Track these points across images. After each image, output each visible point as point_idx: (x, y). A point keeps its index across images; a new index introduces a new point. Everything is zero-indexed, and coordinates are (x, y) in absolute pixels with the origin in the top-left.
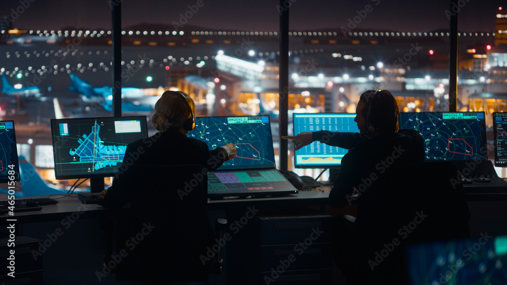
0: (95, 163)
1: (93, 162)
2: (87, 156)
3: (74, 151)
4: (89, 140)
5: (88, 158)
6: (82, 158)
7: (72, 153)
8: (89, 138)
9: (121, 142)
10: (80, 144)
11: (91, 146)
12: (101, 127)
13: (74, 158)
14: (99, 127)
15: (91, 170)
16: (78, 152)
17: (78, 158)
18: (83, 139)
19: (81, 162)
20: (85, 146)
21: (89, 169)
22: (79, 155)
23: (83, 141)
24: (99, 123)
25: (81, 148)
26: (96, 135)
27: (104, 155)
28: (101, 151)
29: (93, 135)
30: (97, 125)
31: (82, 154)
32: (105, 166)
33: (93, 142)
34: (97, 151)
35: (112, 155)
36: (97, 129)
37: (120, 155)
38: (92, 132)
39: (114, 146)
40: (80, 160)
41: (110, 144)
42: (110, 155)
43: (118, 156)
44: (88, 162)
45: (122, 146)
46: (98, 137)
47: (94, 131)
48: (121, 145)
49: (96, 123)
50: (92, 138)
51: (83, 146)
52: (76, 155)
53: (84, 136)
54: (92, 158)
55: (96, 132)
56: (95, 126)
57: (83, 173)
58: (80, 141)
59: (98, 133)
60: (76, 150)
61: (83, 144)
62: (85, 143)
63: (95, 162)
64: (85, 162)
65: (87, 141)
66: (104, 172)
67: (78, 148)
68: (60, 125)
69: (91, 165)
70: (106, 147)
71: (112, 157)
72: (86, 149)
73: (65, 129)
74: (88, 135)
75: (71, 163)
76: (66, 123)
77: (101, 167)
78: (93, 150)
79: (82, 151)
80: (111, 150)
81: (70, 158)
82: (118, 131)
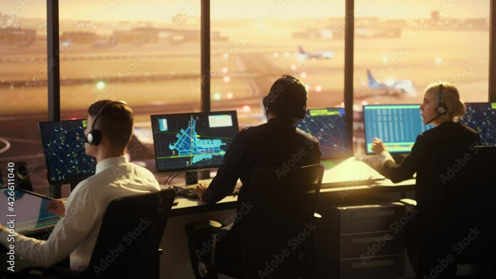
0: (193, 157)
1: (191, 155)
2: (185, 150)
3: (173, 145)
4: (187, 135)
5: (186, 152)
6: (181, 153)
7: (171, 147)
8: (187, 133)
9: (215, 136)
10: (177, 139)
11: (188, 140)
12: (197, 122)
13: (174, 152)
14: (195, 122)
15: (189, 163)
16: (177, 146)
17: (177, 152)
18: (181, 134)
19: (180, 156)
20: (183, 140)
21: (188, 162)
22: (178, 149)
24: (195, 118)
25: (180, 143)
26: (193, 130)
27: (200, 148)
28: (198, 145)
29: (190, 129)
30: (193, 120)
31: (181, 149)
32: (201, 160)
33: (190, 136)
34: (193, 145)
35: (207, 149)
36: (193, 124)
37: (214, 148)
40: (179, 154)
41: (207, 138)
42: (206, 149)
43: (213, 150)
44: (187, 156)
45: (216, 140)
46: (194, 131)
47: (190, 126)
49: (192, 118)
50: (189, 132)
51: (181, 141)
52: (175, 150)
53: (182, 131)
54: (190, 152)
55: (192, 127)
56: (191, 122)
57: (182, 166)
58: (178, 136)
59: (194, 127)
60: (175, 144)
61: (181, 138)
62: (183, 138)
63: (193, 155)
64: (184, 156)
65: (185, 135)
66: (201, 165)
67: (177, 143)
68: (160, 120)
69: (189, 159)
70: (202, 141)
71: (207, 151)
72: (184, 143)
73: (164, 125)
74: (185, 130)
75: (171, 157)
76: (165, 118)
77: (198, 160)
78: (190, 145)
79: (180, 146)
80: (206, 144)
81: (170, 152)
82: (212, 125)
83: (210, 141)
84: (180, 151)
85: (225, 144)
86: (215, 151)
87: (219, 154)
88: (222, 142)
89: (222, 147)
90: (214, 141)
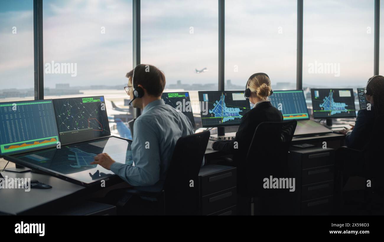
0: (223, 118)
1: (222, 117)
2: (219, 114)
3: (212, 110)
4: (220, 105)
5: (219, 115)
6: (216, 115)
8: (219, 103)
9: (236, 106)
10: (214, 107)
11: (220, 108)
12: (226, 97)
13: (212, 115)
14: (224, 96)
16: (214, 111)
17: (214, 115)
18: (216, 104)
19: (215, 117)
20: (218, 108)
21: (220, 122)
22: (214, 113)
23: (216, 105)
24: (224, 94)
25: (215, 109)
26: (223, 101)
27: (228, 113)
28: (226, 111)
29: (221, 101)
30: (223, 96)
31: (216, 113)
32: (228, 120)
33: (222, 105)
34: (224, 111)
35: (232, 113)
36: (223, 98)
37: (236, 113)
38: (221, 100)
39: (233, 108)
40: (215, 116)
41: (231, 107)
42: (231, 113)
43: (235, 114)
44: (220, 117)
45: (237, 108)
46: (224, 102)
47: (222, 99)
48: (236, 107)
49: (222, 94)
50: (221, 103)
51: (216, 108)
52: (213, 113)
54: (221, 115)
55: (223, 99)
56: (222, 96)
57: (217, 124)
58: (214, 105)
59: (224, 100)
60: (213, 110)
61: (216, 106)
62: (217, 106)
63: (223, 117)
64: (218, 117)
65: (218, 105)
66: (228, 123)
67: (214, 109)
68: (204, 95)
69: (221, 119)
70: (228, 108)
71: (232, 115)
76: (206, 93)
78: (221, 111)
79: (216, 111)
80: (231, 110)
82: (234, 99)
84: (215, 114)
85: (242, 111)
86: (236, 115)
87: (238, 117)
88: (240, 110)
90: (236, 109)
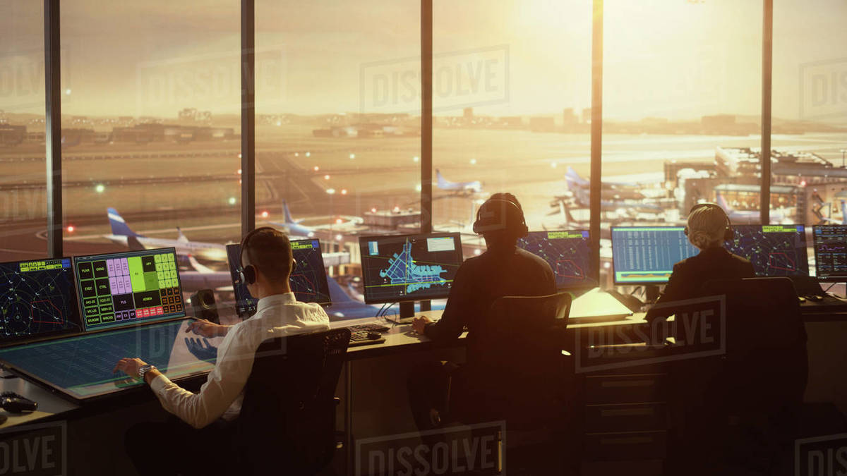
0: (407, 286)
1: (406, 284)
2: (399, 278)
3: (385, 272)
4: (401, 260)
5: (400, 280)
6: (394, 281)
7: (383, 275)
8: (401, 258)
9: (434, 262)
10: (390, 265)
11: (402, 266)
12: (413, 245)
13: (385, 280)
14: (410, 245)
15: (403, 293)
16: (389, 273)
17: (389, 280)
18: (394, 259)
19: (392, 284)
20: (397, 266)
21: (401, 292)
22: (390, 277)
23: (394, 261)
24: (410, 240)
25: (392, 269)
26: (408, 254)
27: (417, 276)
28: (413, 272)
29: (404, 254)
30: (408, 243)
31: (394, 276)
32: (418, 289)
33: (405, 261)
34: (408, 271)
35: (425, 276)
38: (404, 251)
40: (392, 282)
41: (425, 265)
42: (423, 276)
43: (432, 277)
44: (400, 284)
45: (436, 267)
46: (410, 256)
47: (405, 249)
48: (434, 265)
49: (407, 241)
50: (403, 257)
51: (394, 267)
52: (387, 277)
53: (395, 255)
54: (404, 280)
55: (408, 250)
56: (407, 245)
57: (395, 297)
58: (391, 261)
59: (410, 251)
60: (387, 271)
61: (394, 264)
62: (396, 264)
63: (408, 284)
64: (397, 285)
65: (399, 261)
66: (417, 295)
67: (389, 269)
68: (370, 243)
69: (403, 288)
70: (418, 267)
71: (425, 279)
72: (397, 269)
73: (374, 248)
74: (399, 254)
75: (382, 286)
76: (375, 241)
77: (414, 290)
78: (404, 271)
79: (393, 273)
80: (423, 270)
81: (381, 280)
82: (430, 249)
83: (428, 267)
84: (392, 279)
85: (445, 271)
86: (434, 280)
87: (438, 282)
88: (443, 269)
89: (442, 275)
90: (433, 268)
